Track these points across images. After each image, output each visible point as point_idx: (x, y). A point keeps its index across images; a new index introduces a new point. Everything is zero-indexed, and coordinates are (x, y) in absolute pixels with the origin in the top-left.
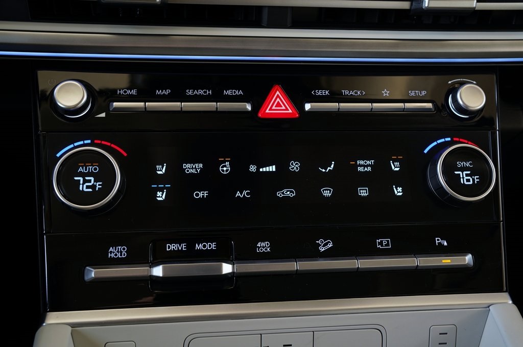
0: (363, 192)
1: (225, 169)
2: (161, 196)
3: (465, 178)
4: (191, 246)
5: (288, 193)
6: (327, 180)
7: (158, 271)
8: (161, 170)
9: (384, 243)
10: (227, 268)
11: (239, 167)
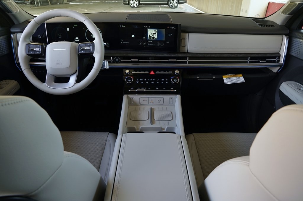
0: (162, 83)
1: (145, 80)
2: (137, 83)
3: (175, 81)
4: (141, 88)
5: (153, 83)
6: (158, 81)
7: (137, 90)
8: (138, 80)
9: (165, 88)
10: (145, 90)
11: (147, 80)
